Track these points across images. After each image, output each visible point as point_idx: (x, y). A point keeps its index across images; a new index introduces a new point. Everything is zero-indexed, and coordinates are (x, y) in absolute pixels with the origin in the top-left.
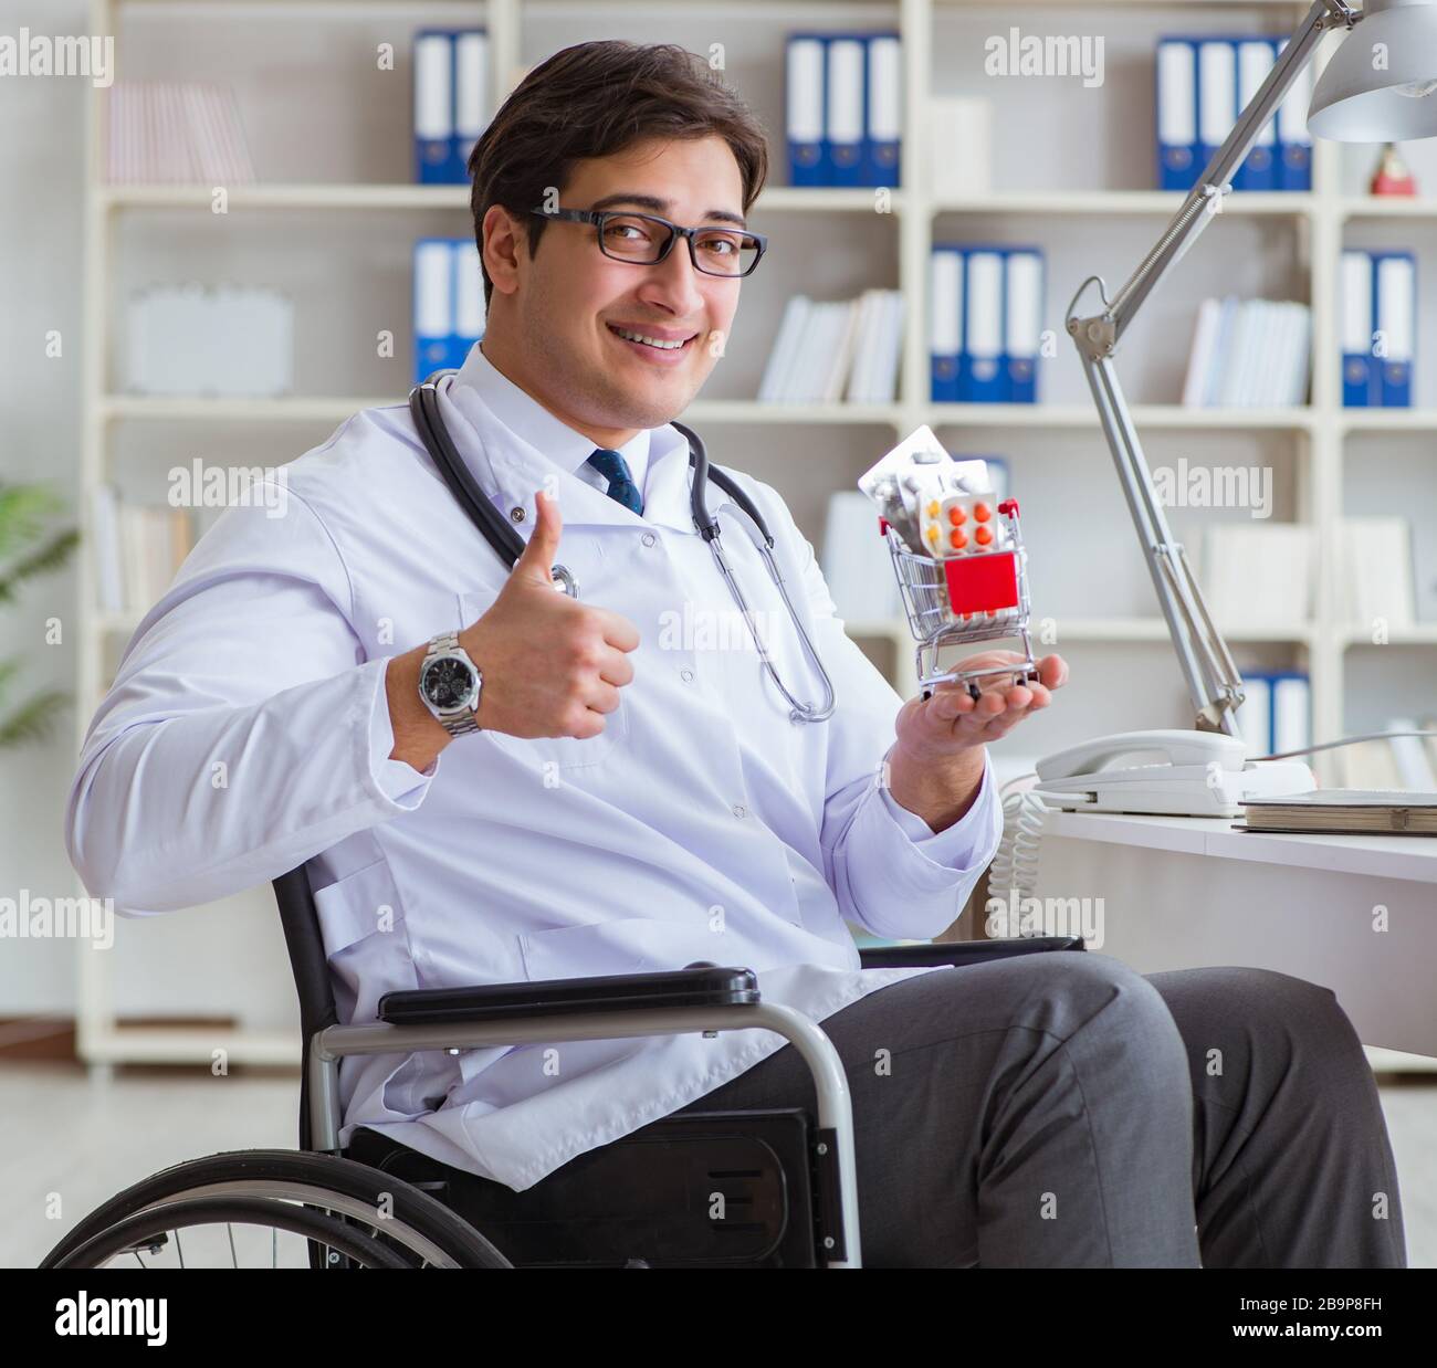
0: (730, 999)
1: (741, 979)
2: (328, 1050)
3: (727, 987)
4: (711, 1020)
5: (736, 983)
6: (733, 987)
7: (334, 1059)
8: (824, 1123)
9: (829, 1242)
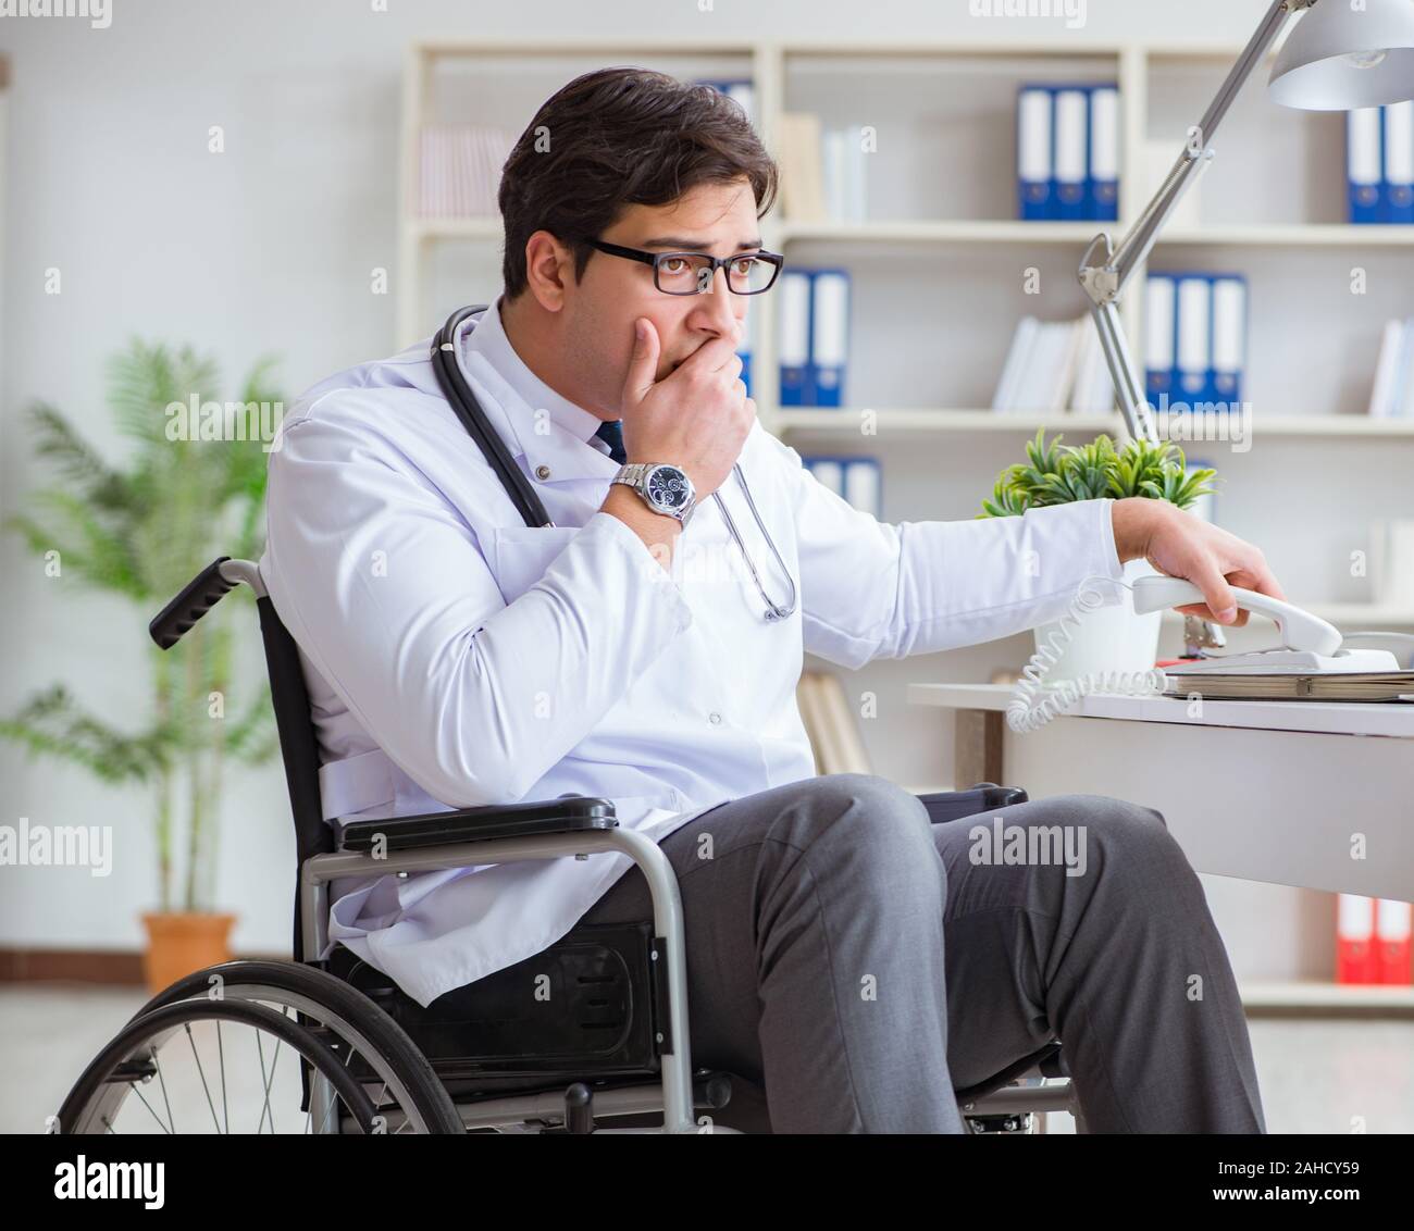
0: (592, 823)
1: (600, 807)
2: (317, 876)
3: (588, 813)
4: (582, 846)
5: (596, 811)
6: (593, 814)
7: (322, 883)
8: (659, 933)
9: (660, 1038)
